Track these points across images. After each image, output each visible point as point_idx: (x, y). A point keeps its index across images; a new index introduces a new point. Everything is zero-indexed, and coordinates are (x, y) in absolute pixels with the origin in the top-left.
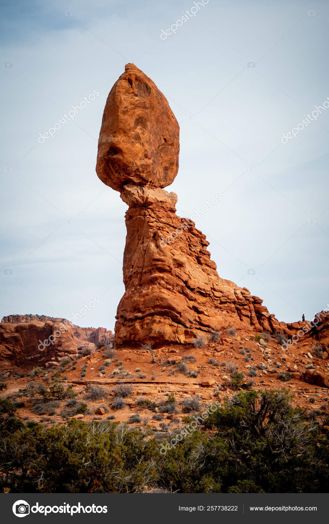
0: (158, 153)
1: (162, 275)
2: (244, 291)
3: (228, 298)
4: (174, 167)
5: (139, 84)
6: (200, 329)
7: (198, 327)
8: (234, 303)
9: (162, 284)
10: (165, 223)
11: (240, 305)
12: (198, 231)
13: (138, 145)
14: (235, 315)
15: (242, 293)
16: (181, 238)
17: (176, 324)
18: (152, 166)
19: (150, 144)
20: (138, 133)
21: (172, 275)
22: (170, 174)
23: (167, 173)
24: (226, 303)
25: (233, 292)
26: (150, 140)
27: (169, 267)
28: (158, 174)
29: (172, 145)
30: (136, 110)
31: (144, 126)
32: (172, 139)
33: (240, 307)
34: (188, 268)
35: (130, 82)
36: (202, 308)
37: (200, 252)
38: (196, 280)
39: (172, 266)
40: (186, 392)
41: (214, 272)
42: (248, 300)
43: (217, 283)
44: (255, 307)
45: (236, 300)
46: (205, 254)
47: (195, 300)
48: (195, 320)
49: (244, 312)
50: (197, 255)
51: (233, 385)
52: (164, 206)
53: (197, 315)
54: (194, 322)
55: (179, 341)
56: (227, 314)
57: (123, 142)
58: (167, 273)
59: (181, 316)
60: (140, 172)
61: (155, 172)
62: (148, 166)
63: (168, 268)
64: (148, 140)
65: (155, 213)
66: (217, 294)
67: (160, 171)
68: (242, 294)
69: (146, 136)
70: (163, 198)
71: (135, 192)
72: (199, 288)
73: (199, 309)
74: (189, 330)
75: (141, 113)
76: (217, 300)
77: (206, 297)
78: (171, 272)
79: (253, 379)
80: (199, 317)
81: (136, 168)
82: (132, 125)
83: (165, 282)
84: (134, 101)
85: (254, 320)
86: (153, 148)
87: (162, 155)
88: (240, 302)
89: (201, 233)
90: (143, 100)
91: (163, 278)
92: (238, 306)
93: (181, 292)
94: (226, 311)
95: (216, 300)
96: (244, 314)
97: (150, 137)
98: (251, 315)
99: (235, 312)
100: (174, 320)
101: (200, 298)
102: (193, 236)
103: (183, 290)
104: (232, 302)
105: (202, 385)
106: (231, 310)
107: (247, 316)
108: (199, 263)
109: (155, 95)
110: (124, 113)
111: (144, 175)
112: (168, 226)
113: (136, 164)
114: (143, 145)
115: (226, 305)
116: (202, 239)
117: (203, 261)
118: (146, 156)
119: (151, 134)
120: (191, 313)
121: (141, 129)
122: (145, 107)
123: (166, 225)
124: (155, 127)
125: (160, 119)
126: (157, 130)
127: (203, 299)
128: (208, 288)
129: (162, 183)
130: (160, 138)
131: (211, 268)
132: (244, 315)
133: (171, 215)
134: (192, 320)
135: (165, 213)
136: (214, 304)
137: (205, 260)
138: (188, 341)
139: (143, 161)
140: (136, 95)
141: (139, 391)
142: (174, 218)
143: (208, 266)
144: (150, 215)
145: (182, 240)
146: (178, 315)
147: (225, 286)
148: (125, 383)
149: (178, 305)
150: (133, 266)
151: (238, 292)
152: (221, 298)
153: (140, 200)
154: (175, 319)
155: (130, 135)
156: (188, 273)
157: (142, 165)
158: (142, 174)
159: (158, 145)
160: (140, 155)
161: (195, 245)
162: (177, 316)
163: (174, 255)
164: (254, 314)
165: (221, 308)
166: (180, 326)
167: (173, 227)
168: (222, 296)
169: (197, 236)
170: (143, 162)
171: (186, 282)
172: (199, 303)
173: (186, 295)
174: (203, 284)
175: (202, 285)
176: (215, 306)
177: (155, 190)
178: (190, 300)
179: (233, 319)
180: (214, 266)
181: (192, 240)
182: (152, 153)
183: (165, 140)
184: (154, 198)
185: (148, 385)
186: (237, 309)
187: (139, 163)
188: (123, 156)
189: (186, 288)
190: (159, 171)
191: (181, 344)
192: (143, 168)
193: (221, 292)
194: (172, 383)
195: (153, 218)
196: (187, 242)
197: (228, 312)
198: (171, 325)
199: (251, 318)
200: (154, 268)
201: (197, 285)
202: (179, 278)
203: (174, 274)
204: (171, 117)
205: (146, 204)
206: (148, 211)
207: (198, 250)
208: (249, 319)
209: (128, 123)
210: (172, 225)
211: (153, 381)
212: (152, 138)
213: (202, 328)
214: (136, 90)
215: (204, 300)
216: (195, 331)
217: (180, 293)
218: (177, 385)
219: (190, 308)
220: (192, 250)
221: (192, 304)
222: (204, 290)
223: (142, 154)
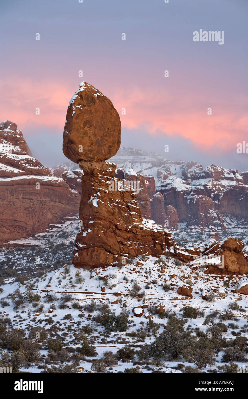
0: (103, 138)
1: (99, 221)
13: (86, 138)
17: (107, 253)
18: (97, 149)
19: (96, 135)
20: (86, 130)
26: (95, 133)
28: (103, 152)
29: (114, 131)
30: (84, 116)
31: (91, 125)
34: (119, 215)
39: (106, 216)
41: (139, 216)
46: (133, 204)
48: (120, 250)
52: (106, 173)
53: (122, 246)
55: (109, 264)
57: (75, 137)
58: (103, 220)
59: (111, 248)
61: (100, 152)
62: (93, 150)
63: (103, 217)
64: (93, 133)
65: (98, 180)
68: (157, 230)
69: (91, 131)
70: (105, 168)
71: (86, 166)
72: (125, 228)
75: (88, 118)
76: (139, 235)
77: (130, 233)
78: (106, 220)
80: (123, 248)
82: (82, 126)
83: (102, 226)
84: (83, 110)
86: (98, 137)
87: (106, 138)
90: (89, 108)
91: (100, 224)
92: (154, 238)
94: (145, 241)
96: (157, 243)
97: (95, 131)
98: (162, 243)
100: (106, 251)
101: (126, 235)
103: (114, 231)
104: (150, 235)
110: (76, 118)
113: (85, 149)
114: (90, 137)
115: (145, 238)
117: (131, 209)
118: (92, 144)
119: (96, 128)
120: (118, 245)
121: (88, 127)
122: (91, 113)
124: (100, 123)
129: (107, 156)
134: (118, 250)
138: (115, 263)
139: (90, 147)
140: (85, 106)
143: (135, 212)
144: (95, 181)
146: (109, 247)
149: (109, 241)
152: (142, 233)
155: (80, 132)
156: (118, 219)
158: (90, 155)
159: (102, 134)
165: (141, 240)
166: (110, 254)
171: (116, 226)
172: (124, 238)
173: (115, 233)
176: (137, 239)
178: (118, 237)
182: (96, 141)
183: (108, 129)
188: (76, 145)
189: (116, 229)
193: (142, 229)
195: (97, 183)
196: (121, 196)
198: (105, 254)
200: (95, 217)
202: (111, 223)
203: (108, 220)
205: (93, 174)
206: (94, 178)
208: (160, 246)
209: (79, 125)
212: (97, 131)
214: (85, 102)
216: (119, 257)
217: (111, 232)
219: (117, 242)
221: (119, 239)
222: (129, 229)
223: (89, 143)
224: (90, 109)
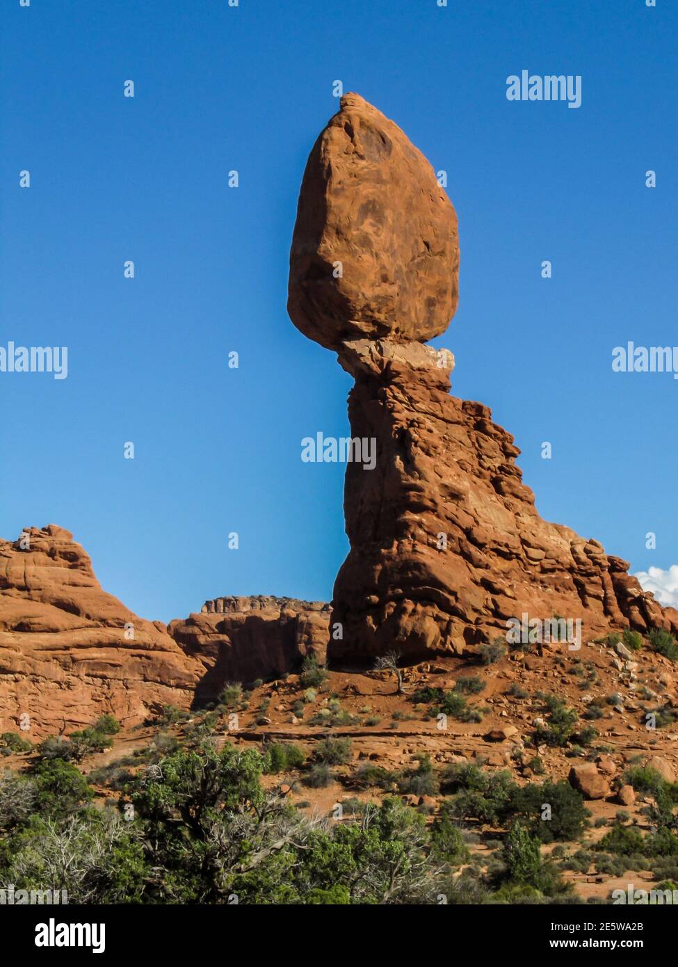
0: (411, 271)
1: (417, 517)
2: (590, 547)
3: (557, 562)
4: (448, 299)
5: (367, 135)
6: (496, 625)
7: (492, 620)
8: (571, 570)
9: (420, 535)
10: (426, 413)
11: (582, 575)
12: (496, 427)
13: (366, 257)
14: (573, 595)
15: (587, 551)
16: (460, 442)
17: (447, 617)
18: (397, 298)
19: (393, 254)
20: (367, 233)
21: (438, 516)
22: (441, 313)
23: (433, 311)
24: (552, 571)
25: (568, 548)
26: (392, 245)
27: (432, 500)
28: (413, 314)
29: (442, 253)
30: (361, 187)
31: (380, 219)
32: (442, 241)
33: (583, 579)
34: (472, 501)
35: (349, 130)
36: (500, 583)
37: (501, 468)
38: (488, 525)
39: (438, 500)
40: (458, 753)
41: (529, 510)
42: (600, 564)
43: (534, 532)
44: (613, 578)
45: (575, 565)
46: (510, 473)
47: (487, 567)
48: (486, 607)
49: (590, 589)
50: (494, 475)
51: (552, 738)
52: (425, 377)
53: (489, 596)
54: (484, 611)
55: (453, 650)
56: (555, 593)
57: (335, 252)
58: (429, 513)
59: (457, 599)
60: (372, 311)
61: (405, 309)
62: (388, 298)
63: (429, 504)
64: (387, 245)
65: (404, 393)
66: (535, 553)
67: (418, 308)
68: (587, 554)
69: (382, 238)
70: (422, 362)
71: (366, 353)
72: (495, 542)
73: (495, 586)
74: (473, 627)
75: (373, 193)
76: (535, 565)
77: (510, 559)
78: (436, 511)
79: (593, 724)
80: (494, 601)
81: (363, 303)
82: (354, 217)
83: (425, 531)
84: (357, 169)
85: (611, 604)
86: (400, 262)
87: (421, 274)
88: (582, 567)
89: (502, 432)
90: (375, 166)
91: (420, 524)
92: (579, 577)
93: (459, 550)
94: (553, 587)
95: (531, 565)
96: (591, 593)
97: (392, 240)
98: (606, 594)
99: (571, 590)
100: (442, 608)
101: (499, 563)
102: (486, 437)
103: (461, 548)
104: (567, 569)
105: (489, 738)
106: (563, 585)
107: (597, 597)
108: (499, 491)
109: (402, 155)
110: (336, 193)
111: (381, 317)
112: (433, 418)
113: (363, 294)
114: (377, 255)
115: (553, 576)
116: (506, 443)
117: (506, 488)
118: (385, 279)
119: (393, 233)
120: (477, 592)
121: (372, 225)
122: (380, 181)
123: (428, 416)
124: (403, 219)
125: (414, 202)
126: (407, 225)
127: (504, 564)
128: (515, 543)
129: (423, 332)
130: (416, 242)
131: (522, 500)
132: (590, 595)
133: (440, 394)
134: (480, 606)
135: (428, 392)
136: (529, 574)
137: (510, 485)
138: (470, 648)
139: (379, 288)
140: (362, 157)
141: (364, 752)
142: (445, 402)
143: (517, 496)
144: (395, 397)
145: (462, 445)
146: (451, 598)
147: (552, 537)
148: (340, 735)
149: (450, 577)
150: (362, 501)
151: (579, 549)
152: (542, 562)
153: (375, 367)
154: (445, 606)
155: (349, 237)
156: (472, 512)
157: (377, 298)
158: (377, 315)
159: (410, 255)
160: (372, 277)
161: (490, 454)
162: (448, 600)
163: (441, 477)
164: (611, 592)
165: (542, 582)
166: (455, 619)
167: (443, 419)
168: (546, 558)
169: (495, 437)
170: (378, 291)
171: (468, 532)
172: (495, 573)
173: (468, 557)
174: (505, 533)
175: (503, 536)
176: (531, 579)
177: (406, 345)
178: (476, 567)
179: (568, 605)
180: (530, 498)
181: (483, 444)
182: (396, 272)
183: (427, 244)
184: (404, 361)
185: (383, 739)
186: (576, 582)
187: (369, 293)
189: (468, 542)
190: (416, 306)
191: (455, 655)
192: (380, 303)
193: (543, 549)
194: (430, 735)
195: (401, 402)
196: (473, 450)
197: (557, 590)
198: (437, 619)
199: (605, 601)
200: (402, 503)
201: (491, 536)
202: (454, 522)
203: (443, 514)
204: (438, 198)
205: (388, 375)
206: (391, 390)
207: (497, 465)
208: (600, 603)
209: (345, 214)
210: (441, 415)
211: (392, 731)
212: (397, 242)
213: (500, 622)
214: (361, 148)
215: (506, 566)
216: (484, 629)
217: (455, 552)
218: (442, 738)
219: (476, 582)
220: (486, 465)
221: (480, 573)
222: (507, 546)
223: (376, 274)
224: (375, 169)
